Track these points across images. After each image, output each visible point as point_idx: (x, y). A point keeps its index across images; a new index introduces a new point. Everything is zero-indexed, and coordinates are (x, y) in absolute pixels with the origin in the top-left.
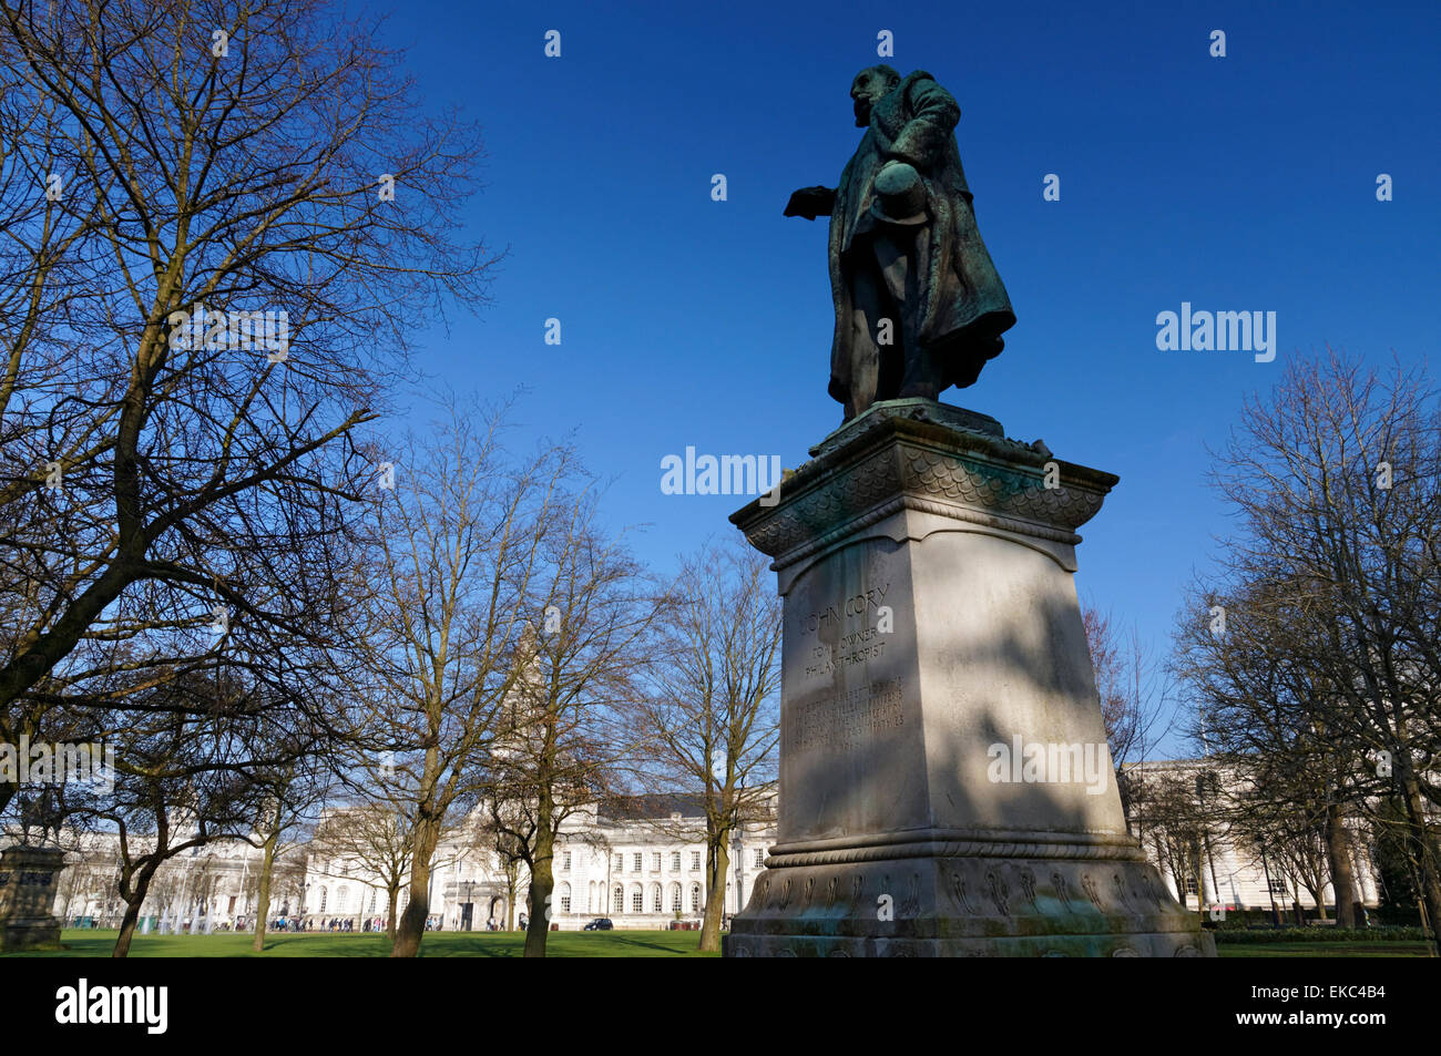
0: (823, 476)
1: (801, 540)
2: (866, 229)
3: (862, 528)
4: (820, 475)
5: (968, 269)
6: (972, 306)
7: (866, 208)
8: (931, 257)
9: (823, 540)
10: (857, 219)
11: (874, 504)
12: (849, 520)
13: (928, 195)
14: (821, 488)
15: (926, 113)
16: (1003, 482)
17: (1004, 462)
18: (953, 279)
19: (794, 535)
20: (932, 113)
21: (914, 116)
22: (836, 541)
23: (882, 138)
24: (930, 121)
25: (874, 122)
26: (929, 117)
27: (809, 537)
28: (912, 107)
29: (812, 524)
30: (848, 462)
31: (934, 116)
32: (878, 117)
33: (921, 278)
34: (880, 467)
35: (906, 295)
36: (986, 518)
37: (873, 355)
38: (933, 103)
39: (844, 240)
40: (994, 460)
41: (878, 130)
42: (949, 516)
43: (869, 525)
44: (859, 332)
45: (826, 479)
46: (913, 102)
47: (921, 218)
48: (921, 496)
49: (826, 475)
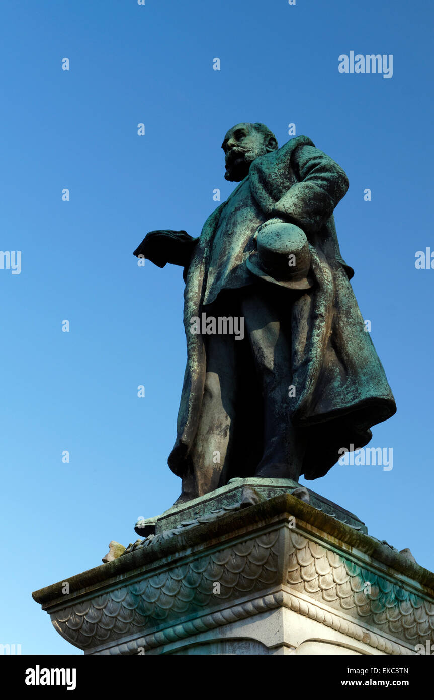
0: (177, 556)
1: (129, 633)
2: (236, 285)
3: (219, 625)
4: (173, 553)
5: (351, 348)
6: (353, 388)
7: (238, 263)
8: (312, 327)
9: (160, 635)
10: (227, 272)
11: (237, 598)
12: (200, 614)
13: (312, 262)
14: (171, 570)
15: (316, 178)
16: (381, 591)
17: (385, 568)
18: (331, 356)
19: (119, 624)
20: (323, 179)
21: (300, 179)
22: (180, 638)
23: (262, 193)
24: (321, 186)
25: (255, 178)
26: (319, 182)
27: (140, 630)
28: (298, 170)
29: (149, 613)
30: (214, 542)
31: (325, 183)
32: (260, 172)
33: (299, 347)
34: (257, 552)
35: (274, 364)
36: (360, 631)
37: (224, 426)
38: (324, 169)
39: (207, 293)
40: (376, 564)
41: (259, 186)
42: (324, 622)
43: (230, 622)
44: (211, 396)
45: (181, 559)
46: (300, 164)
47: (304, 284)
48: (298, 594)
49: (181, 555)
